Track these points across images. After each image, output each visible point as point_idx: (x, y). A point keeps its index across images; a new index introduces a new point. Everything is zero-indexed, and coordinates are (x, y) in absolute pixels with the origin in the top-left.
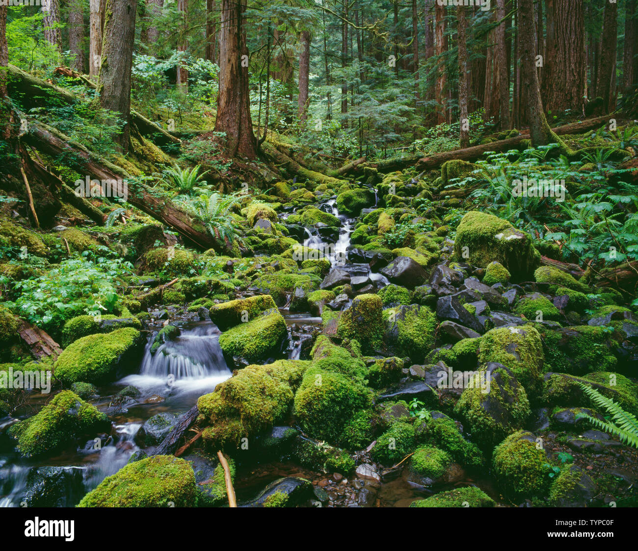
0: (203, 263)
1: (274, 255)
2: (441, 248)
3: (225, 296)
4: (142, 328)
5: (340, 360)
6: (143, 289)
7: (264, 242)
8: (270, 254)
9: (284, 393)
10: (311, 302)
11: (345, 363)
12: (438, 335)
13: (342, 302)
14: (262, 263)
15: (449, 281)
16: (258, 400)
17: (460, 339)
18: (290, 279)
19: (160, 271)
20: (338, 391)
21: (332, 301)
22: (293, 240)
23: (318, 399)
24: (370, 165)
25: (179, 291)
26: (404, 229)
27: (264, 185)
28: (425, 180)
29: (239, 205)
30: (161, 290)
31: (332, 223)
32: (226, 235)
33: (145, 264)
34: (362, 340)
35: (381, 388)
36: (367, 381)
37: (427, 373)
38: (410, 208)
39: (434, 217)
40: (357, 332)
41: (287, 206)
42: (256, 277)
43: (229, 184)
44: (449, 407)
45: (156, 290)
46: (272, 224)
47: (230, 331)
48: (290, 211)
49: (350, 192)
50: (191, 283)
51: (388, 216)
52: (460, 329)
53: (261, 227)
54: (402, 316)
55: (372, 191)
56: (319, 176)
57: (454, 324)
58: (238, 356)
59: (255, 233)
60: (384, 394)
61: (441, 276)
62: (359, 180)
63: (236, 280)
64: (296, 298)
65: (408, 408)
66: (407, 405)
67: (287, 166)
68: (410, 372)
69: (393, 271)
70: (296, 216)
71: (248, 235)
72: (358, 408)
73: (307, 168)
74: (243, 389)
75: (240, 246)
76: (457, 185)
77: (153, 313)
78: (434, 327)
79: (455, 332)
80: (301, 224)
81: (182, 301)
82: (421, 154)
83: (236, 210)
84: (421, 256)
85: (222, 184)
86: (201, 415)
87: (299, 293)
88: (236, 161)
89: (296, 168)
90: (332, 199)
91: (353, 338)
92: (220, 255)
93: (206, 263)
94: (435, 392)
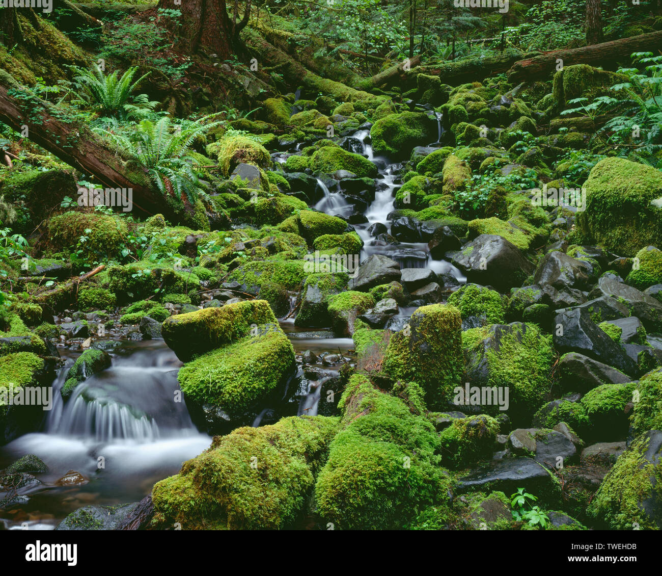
0: (145, 239)
1: (266, 227)
2: (553, 220)
3: (183, 298)
4: (48, 353)
5: (393, 420)
6: (44, 282)
7: (247, 204)
8: (258, 225)
9: (298, 477)
10: (334, 312)
11: (401, 425)
12: (556, 376)
13: (387, 312)
14: (246, 240)
15: (571, 279)
16: (255, 490)
17: (594, 385)
18: (296, 270)
19: (72, 250)
20: (391, 474)
21: (370, 311)
22: (298, 201)
23: (357, 489)
24: (428, 71)
25: (106, 286)
26: (488, 184)
27: (245, 103)
28: (524, 99)
29: (204, 137)
30: (75, 285)
31: (363, 170)
32: (184, 192)
33: (44, 238)
34: (427, 383)
35: (461, 469)
36: (439, 458)
37: (540, 444)
38: (497, 147)
39: (538, 164)
40: (417, 370)
41: (285, 140)
42: (235, 265)
43: (186, 99)
44: (579, 504)
45: (67, 285)
46: (263, 173)
47: (197, 361)
48: (291, 149)
49: (392, 117)
50: (125, 274)
51: (460, 161)
52: (594, 367)
53: (243, 178)
54: (496, 342)
55: (431, 117)
56: (340, 88)
57: (585, 358)
58: (211, 405)
59: (233, 188)
60: (467, 479)
61: (556, 271)
62: (409, 96)
63: (201, 269)
64: (307, 303)
65: (509, 504)
66: (507, 500)
67: (285, 69)
68: (510, 441)
69: (472, 259)
70: (300, 158)
71: (220, 191)
72: (424, 504)
73: (318, 73)
74: (232, 471)
75: (208, 210)
76: (583, 111)
77: (62, 325)
78: (549, 363)
79: (586, 371)
80: (310, 173)
81: (111, 305)
82: (514, 51)
83: (198, 146)
84: (519, 232)
85: (173, 100)
86: (158, 514)
87: (312, 295)
88: (198, 60)
89: (301, 74)
90: (363, 129)
91: (411, 380)
92: (174, 225)
93: (149, 238)
94: (555, 478)
